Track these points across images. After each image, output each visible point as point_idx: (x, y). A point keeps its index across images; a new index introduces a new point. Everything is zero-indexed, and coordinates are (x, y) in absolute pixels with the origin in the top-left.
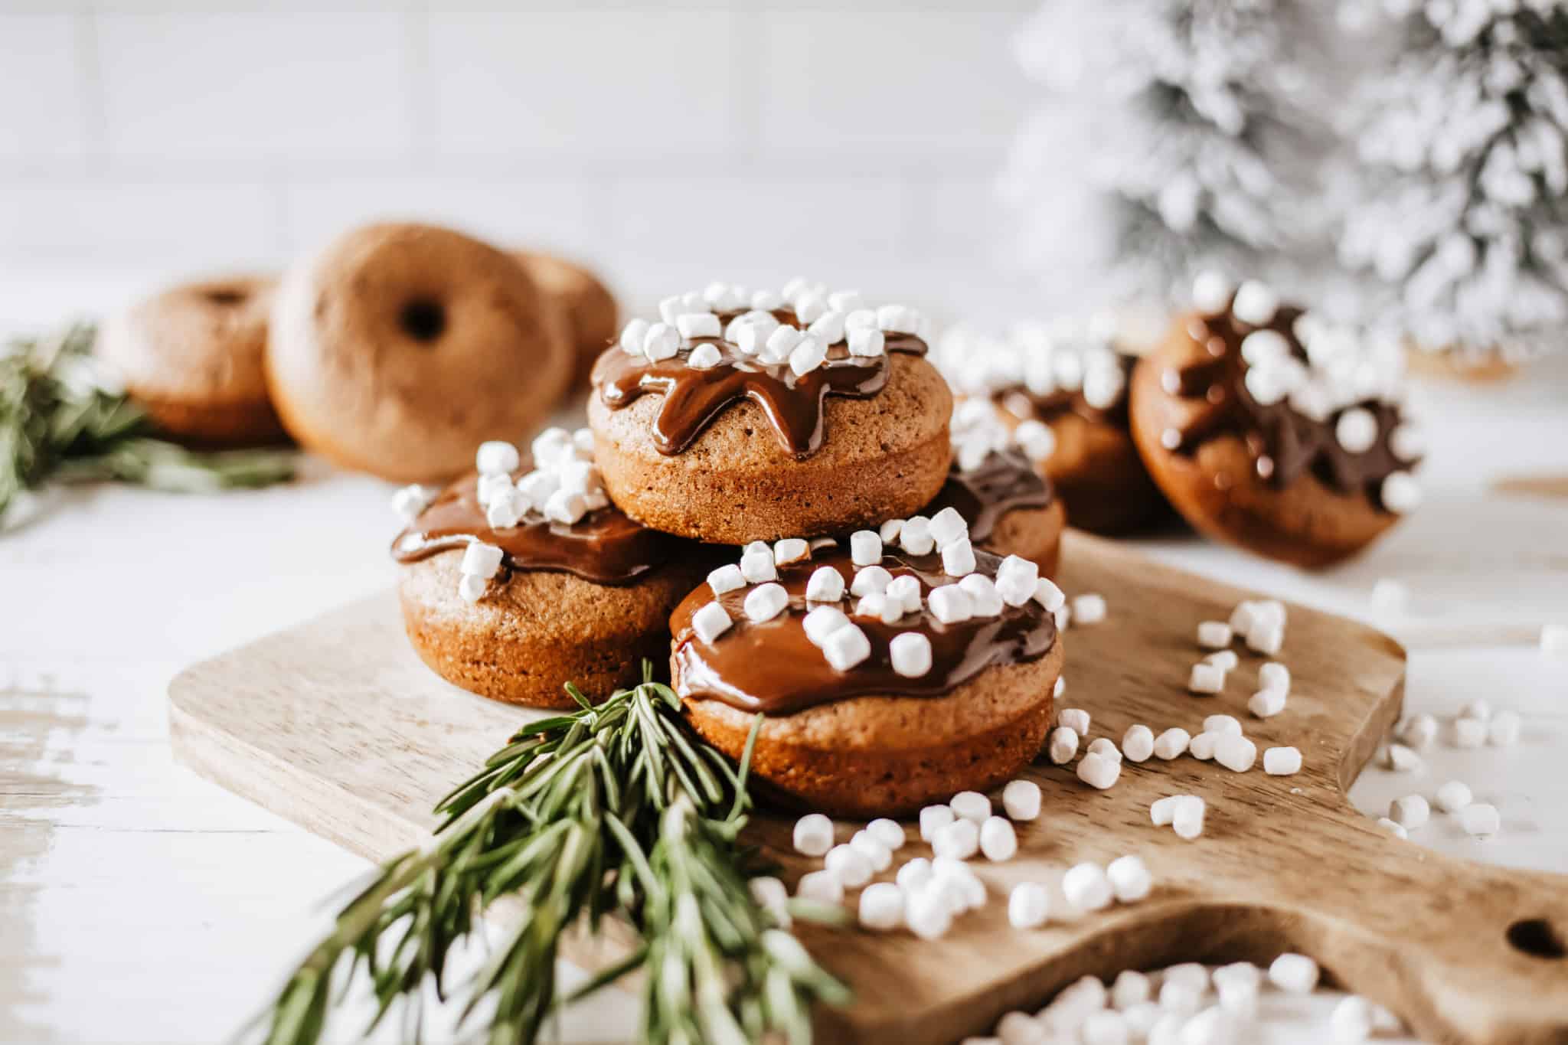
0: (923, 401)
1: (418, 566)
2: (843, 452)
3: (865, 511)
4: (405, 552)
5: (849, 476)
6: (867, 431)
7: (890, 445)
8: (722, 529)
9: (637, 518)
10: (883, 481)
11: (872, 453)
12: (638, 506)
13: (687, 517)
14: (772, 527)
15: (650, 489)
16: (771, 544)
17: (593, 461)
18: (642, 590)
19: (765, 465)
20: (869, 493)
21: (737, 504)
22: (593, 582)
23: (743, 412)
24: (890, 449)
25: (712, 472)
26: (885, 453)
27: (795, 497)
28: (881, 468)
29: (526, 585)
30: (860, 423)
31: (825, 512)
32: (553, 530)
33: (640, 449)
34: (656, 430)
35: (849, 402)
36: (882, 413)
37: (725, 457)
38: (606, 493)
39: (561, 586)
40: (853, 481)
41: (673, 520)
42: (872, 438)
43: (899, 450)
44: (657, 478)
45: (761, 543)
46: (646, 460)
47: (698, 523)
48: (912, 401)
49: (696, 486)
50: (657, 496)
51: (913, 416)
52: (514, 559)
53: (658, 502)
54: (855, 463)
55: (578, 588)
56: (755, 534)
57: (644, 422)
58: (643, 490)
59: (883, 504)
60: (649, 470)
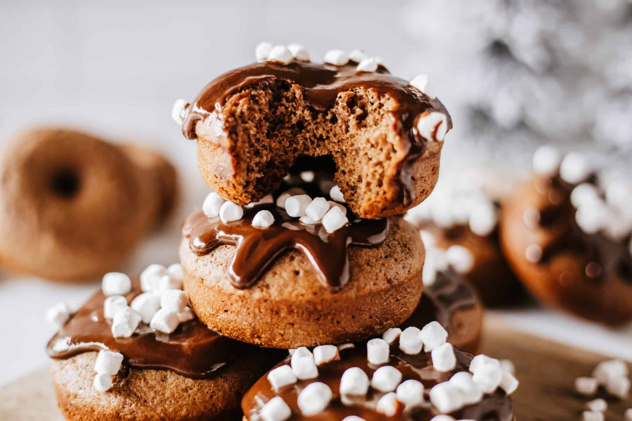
0: (411, 247)
1: (65, 362)
2: (363, 285)
3: (375, 325)
4: (55, 352)
5: (366, 301)
6: (378, 271)
7: (393, 280)
8: (277, 340)
9: (215, 330)
10: (388, 304)
11: (382, 285)
12: (217, 322)
13: (253, 331)
14: (313, 338)
15: (226, 311)
16: (311, 349)
17: (182, 289)
18: (220, 381)
19: (309, 296)
20: (379, 313)
21: (289, 322)
22: (186, 376)
23: (292, 259)
24: (392, 282)
25: (271, 301)
26: (390, 285)
27: (330, 317)
28: (386, 295)
29: (140, 379)
30: (373, 265)
31: (349, 327)
32: (158, 339)
33: (219, 284)
34: (231, 271)
35: (365, 250)
36: (386, 257)
37: (281, 290)
38: (193, 312)
39: (164, 379)
40: (368, 305)
41: (242, 333)
42: (381, 275)
43: (398, 282)
44: (231, 304)
45: (305, 349)
46: (223, 291)
47: (261, 335)
48: (404, 248)
49: (259, 309)
50: (231, 316)
51: (406, 258)
52: (131, 360)
53: (232, 321)
54: (371, 293)
55: (176, 381)
56: (301, 342)
57: (221, 265)
58: (221, 312)
59: (387, 319)
60: (225, 298)
